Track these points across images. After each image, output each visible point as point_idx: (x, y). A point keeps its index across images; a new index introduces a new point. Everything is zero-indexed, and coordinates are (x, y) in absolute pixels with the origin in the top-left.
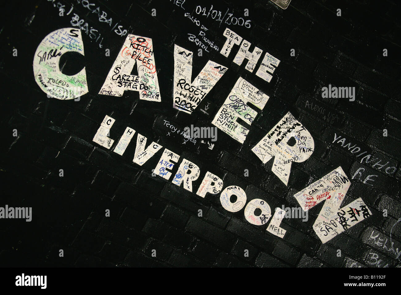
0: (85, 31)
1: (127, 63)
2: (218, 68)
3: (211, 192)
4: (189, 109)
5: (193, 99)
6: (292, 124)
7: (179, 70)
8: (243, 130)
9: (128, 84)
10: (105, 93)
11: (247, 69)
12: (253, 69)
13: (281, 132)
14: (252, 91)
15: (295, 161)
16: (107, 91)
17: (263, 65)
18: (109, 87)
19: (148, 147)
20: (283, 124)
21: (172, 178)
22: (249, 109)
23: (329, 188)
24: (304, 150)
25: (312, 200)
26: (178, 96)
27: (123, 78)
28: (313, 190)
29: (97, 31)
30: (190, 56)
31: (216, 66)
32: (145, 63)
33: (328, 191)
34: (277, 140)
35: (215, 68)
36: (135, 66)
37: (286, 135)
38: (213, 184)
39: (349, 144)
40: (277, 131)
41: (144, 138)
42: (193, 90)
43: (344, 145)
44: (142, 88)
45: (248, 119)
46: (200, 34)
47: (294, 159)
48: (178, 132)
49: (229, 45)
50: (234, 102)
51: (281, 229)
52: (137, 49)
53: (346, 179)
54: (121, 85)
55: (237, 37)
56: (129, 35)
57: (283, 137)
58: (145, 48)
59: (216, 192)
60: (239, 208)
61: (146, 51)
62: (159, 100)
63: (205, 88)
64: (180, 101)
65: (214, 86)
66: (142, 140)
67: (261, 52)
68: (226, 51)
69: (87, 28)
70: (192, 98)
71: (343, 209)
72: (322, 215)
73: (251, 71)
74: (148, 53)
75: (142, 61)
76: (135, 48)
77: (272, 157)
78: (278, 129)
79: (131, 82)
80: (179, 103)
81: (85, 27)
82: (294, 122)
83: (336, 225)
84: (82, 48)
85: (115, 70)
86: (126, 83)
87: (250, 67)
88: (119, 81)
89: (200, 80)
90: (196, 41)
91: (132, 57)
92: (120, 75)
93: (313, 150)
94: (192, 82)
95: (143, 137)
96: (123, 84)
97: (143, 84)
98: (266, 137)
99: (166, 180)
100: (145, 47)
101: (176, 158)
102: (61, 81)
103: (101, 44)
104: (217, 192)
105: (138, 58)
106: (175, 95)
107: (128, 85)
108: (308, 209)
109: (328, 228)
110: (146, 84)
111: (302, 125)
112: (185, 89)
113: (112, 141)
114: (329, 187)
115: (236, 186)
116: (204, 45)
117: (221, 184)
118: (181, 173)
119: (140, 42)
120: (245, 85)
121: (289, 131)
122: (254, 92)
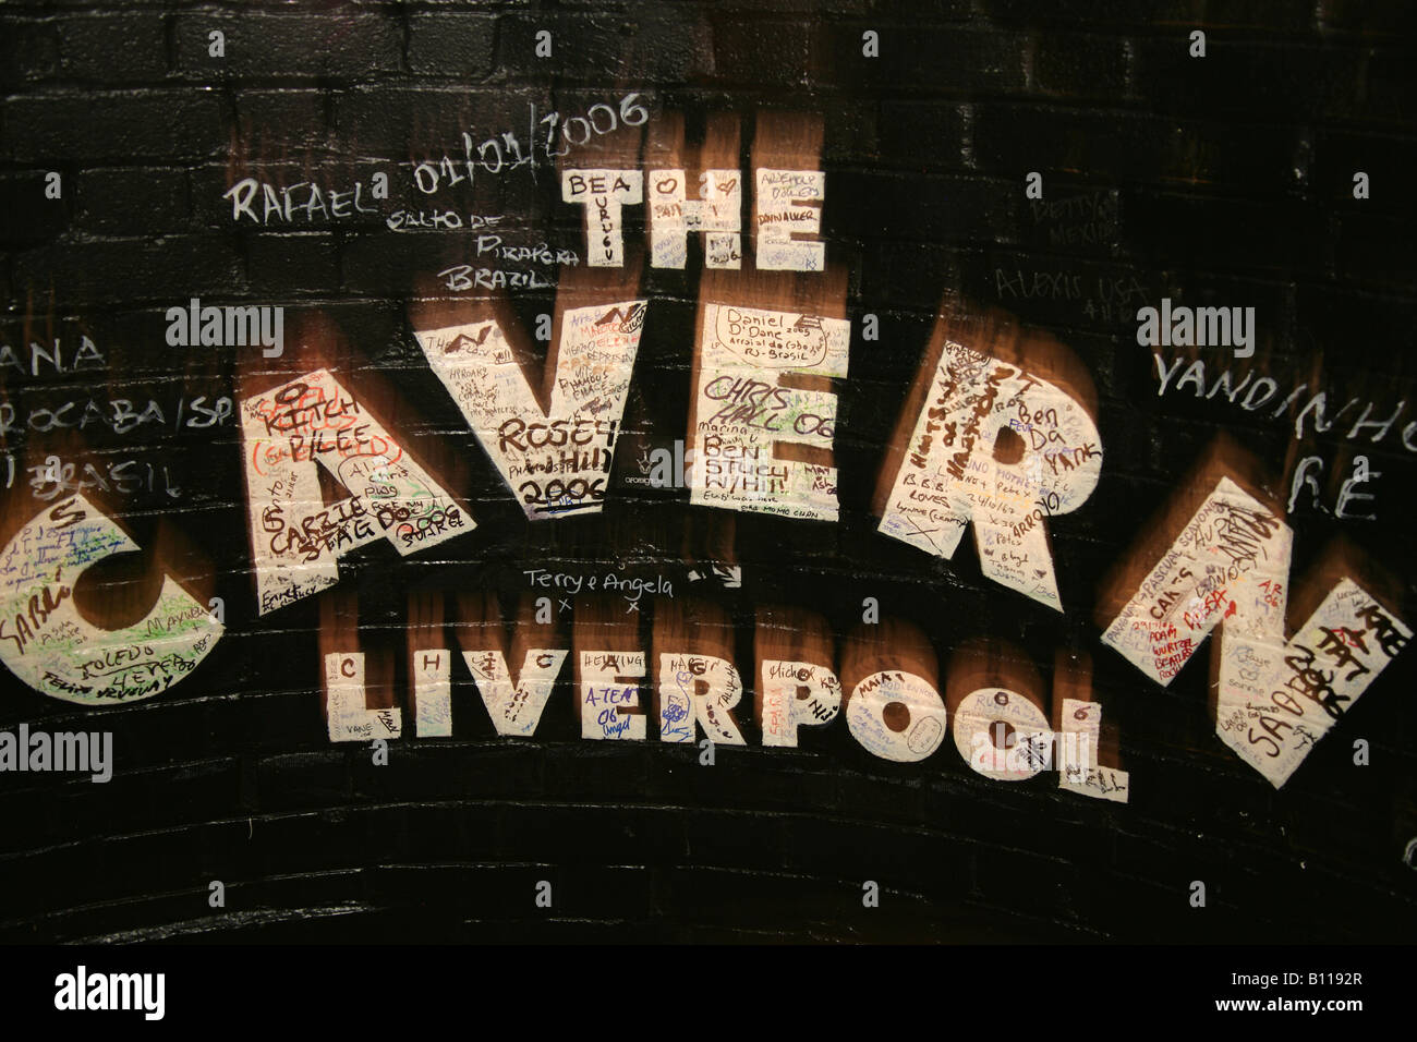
0: (97, 486)
1: (291, 485)
2: (608, 318)
3: (812, 720)
4: (588, 498)
5: (580, 462)
6: (981, 379)
7: (478, 401)
8: (813, 476)
9: (335, 536)
10: (280, 601)
11: (717, 266)
12: (738, 252)
13: (954, 424)
14: (775, 330)
15: (1054, 512)
16: (281, 595)
17: (768, 218)
18: (279, 579)
19: (519, 672)
20: (947, 395)
21: (653, 728)
22: (797, 396)
23: (1215, 575)
24: (1066, 463)
25: (1172, 639)
26: (527, 477)
27: (308, 531)
28: (1160, 601)
29: (133, 462)
30: (490, 336)
31: (599, 318)
32: (351, 447)
33: (1218, 585)
34: (952, 460)
35: (598, 324)
36: (323, 474)
37: (977, 432)
38: (803, 693)
39: (1226, 378)
40: (938, 428)
41: (491, 654)
42: (565, 435)
43: (1208, 388)
44: (387, 522)
45: (812, 431)
46: (480, 248)
47: (1046, 504)
48: (590, 585)
49: (606, 221)
50: (730, 401)
51: (1106, 771)
52: (295, 426)
53: (1268, 521)
54: (314, 554)
55: (620, 180)
56: (243, 407)
57: (970, 444)
58: (322, 408)
59: (827, 716)
60: (931, 743)
61: (331, 412)
62: (469, 524)
63: (604, 407)
64: (543, 491)
65: (627, 383)
66: (486, 664)
67: (735, 180)
68: (608, 249)
69: (98, 477)
70: (575, 460)
71: (1298, 639)
72: (1232, 683)
73: (735, 265)
74: (339, 414)
75: (337, 450)
76: (290, 428)
77: (963, 527)
78: (936, 422)
79: (342, 524)
80: (540, 499)
81: (89, 478)
82: (984, 371)
83: (1298, 706)
84: (120, 534)
85: (269, 525)
86: (326, 538)
87: (722, 253)
88: (301, 545)
89: (570, 390)
90: (481, 279)
91: (295, 460)
92: (292, 530)
93: (1099, 447)
94: (546, 410)
95: (485, 654)
96: (318, 547)
97: (386, 509)
98: (907, 467)
99: (638, 742)
100: (320, 404)
101: (632, 664)
102: (118, 653)
103: (171, 487)
104: (831, 713)
105: (316, 448)
106: (514, 483)
107: (340, 540)
108: (1173, 673)
109: (1272, 725)
110: (393, 503)
111: (1018, 372)
112: (536, 446)
113: (396, 714)
114: (1213, 571)
115: (886, 673)
116: (517, 275)
117: (832, 685)
118: (676, 702)
119: (290, 401)
120: (741, 323)
121: (981, 412)
122: (784, 330)
